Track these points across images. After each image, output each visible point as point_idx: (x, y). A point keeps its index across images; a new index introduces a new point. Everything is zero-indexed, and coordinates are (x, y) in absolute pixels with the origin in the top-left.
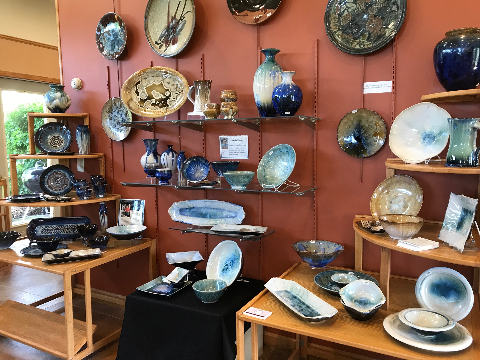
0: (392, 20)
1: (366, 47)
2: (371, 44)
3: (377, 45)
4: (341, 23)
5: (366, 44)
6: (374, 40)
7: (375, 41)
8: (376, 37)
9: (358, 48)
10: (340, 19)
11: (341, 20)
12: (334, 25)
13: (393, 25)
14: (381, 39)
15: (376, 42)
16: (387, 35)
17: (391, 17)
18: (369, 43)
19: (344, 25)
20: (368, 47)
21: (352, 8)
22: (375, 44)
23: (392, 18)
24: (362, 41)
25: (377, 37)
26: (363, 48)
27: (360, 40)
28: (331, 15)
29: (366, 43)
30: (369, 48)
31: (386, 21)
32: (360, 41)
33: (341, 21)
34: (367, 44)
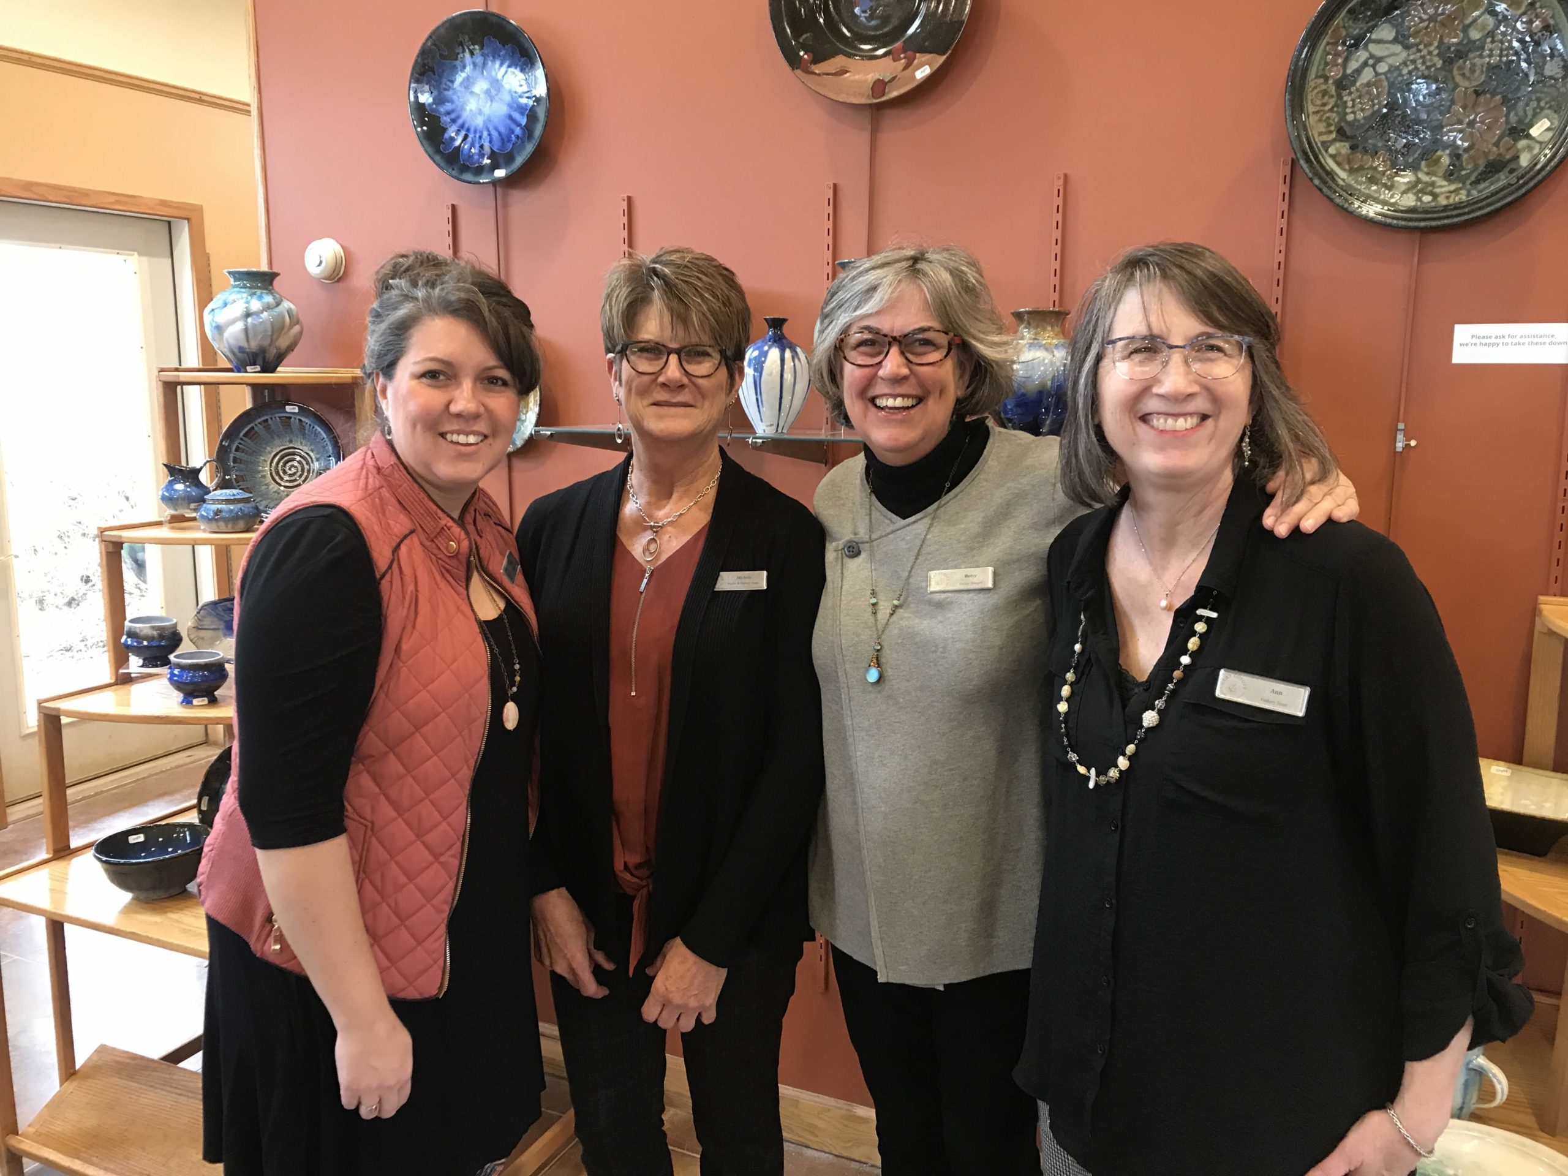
0: (1542, 109)
1: (1443, 201)
2: (1464, 192)
3: (1487, 198)
4: (1347, 114)
5: (1443, 190)
6: (1473, 178)
7: (1477, 182)
8: (1481, 169)
9: (1413, 204)
10: (1345, 99)
11: (1346, 102)
12: (1320, 120)
13: (1548, 129)
14: (1503, 177)
15: (1482, 186)
16: (1524, 160)
17: (1539, 100)
18: (1453, 187)
19: (1359, 121)
20: (1451, 201)
21: (1390, 61)
22: (1479, 192)
23: (1542, 104)
24: (1425, 178)
25: (1486, 167)
26: (1433, 204)
27: (1420, 175)
28: (1312, 84)
29: (1443, 187)
30: (1456, 206)
31: (1521, 113)
32: (1418, 181)
33: (1346, 107)
34: (1446, 192)
